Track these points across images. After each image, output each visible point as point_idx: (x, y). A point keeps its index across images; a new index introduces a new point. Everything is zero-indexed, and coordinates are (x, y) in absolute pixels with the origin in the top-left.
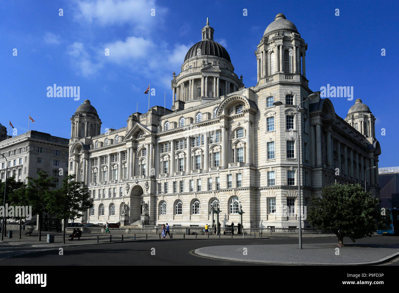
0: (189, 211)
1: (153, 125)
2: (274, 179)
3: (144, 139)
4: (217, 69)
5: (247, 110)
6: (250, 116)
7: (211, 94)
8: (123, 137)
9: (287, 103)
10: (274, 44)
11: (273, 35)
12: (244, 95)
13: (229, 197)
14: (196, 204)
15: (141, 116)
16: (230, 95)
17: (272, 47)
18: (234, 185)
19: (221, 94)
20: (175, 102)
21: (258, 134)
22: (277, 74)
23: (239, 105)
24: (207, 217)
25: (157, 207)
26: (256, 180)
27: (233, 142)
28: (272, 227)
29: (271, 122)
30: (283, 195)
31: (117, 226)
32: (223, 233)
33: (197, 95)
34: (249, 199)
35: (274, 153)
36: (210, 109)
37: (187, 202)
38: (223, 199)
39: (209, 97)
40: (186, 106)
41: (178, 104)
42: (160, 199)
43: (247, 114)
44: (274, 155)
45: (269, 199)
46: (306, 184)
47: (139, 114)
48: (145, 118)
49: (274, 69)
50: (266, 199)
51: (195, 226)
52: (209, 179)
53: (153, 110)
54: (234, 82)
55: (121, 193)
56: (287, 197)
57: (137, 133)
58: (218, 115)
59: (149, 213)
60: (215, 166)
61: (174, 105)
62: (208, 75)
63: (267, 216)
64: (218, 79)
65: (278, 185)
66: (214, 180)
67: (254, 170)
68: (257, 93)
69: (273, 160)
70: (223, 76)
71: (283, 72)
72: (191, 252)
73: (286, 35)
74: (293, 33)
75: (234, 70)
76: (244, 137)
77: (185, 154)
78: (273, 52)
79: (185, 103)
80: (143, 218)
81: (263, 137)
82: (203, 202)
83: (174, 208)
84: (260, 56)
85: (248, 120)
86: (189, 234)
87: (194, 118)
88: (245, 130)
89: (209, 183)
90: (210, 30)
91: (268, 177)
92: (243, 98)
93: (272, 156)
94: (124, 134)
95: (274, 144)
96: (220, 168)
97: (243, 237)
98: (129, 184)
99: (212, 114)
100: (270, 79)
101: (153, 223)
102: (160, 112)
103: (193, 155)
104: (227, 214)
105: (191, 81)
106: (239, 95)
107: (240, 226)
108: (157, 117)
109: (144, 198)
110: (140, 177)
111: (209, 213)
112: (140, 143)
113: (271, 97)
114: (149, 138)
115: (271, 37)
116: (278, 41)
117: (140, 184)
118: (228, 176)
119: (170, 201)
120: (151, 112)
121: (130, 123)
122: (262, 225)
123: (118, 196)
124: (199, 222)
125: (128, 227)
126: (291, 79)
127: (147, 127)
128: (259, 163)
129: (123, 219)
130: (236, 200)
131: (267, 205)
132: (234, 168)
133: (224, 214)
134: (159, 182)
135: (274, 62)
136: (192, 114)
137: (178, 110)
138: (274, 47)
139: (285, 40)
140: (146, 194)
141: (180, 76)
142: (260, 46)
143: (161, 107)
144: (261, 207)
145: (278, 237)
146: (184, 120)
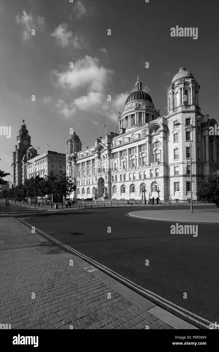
0: (129, 191)
1: (108, 143)
2: (178, 171)
3: (104, 152)
4: (144, 107)
5: (161, 130)
6: (163, 134)
7: (140, 123)
8: (93, 151)
9: (186, 124)
10: (178, 87)
11: (178, 82)
12: (160, 121)
13: (151, 183)
14: (133, 187)
15: (102, 139)
16: (151, 122)
17: (177, 90)
18: (154, 176)
19: (146, 122)
20: (120, 129)
21: (169, 144)
22: (180, 106)
23: (156, 127)
24: (139, 194)
25: (112, 189)
26: (167, 172)
27: (154, 150)
28: (177, 199)
29: (176, 137)
30: (184, 181)
31: (91, 200)
32: (148, 203)
33: (133, 124)
34: (163, 183)
35: (178, 155)
36: (140, 132)
37: (128, 186)
38: (148, 183)
39: (139, 125)
40: (127, 131)
41: (122, 130)
42: (113, 184)
43: (162, 133)
44: (178, 157)
45: (175, 183)
46: (198, 173)
47: (101, 138)
48: (104, 140)
49: (178, 103)
50: (173, 183)
51: (133, 199)
52: (140, 172)
53: (108, 135)
54: (154, 114)
55: (93, 182)
56: (186, 182)
57: (100, 148)
58: (145, 135)
59: (108, 193)
60: (143, 165)
61: (120, 131)
62: (139, 111)
63: (174, 193)
64: (145, 113)
65: (180, 174)
66: (143, 173)
67: (166, 166)
68: (168, 120)
69: (178, 159)
70: (148, 111)
71: (184, 105)
72: (126, 214)
73: (186, 80)
74: (191, 79)
75: (154, 107)
76: (160, 147)
77: (126, 159)
78: (177, 93)
79: (126, 129)
80: (104, 195)
81: (171, 146)
82: (137, 185)
83: (121, 189)
84: (169, 96)
85: (162, 137)
86: (129, 204)
87: (131, 138)
88: (161, 142)
89: (140, 175)
90: (139, 84)
91: (175, 170)
92: (159, 123)
93: (177, 157)
94: (93, 149)
95: (178, 150)
96: (146, 166)
97: (159, 205)
98: (97, 177)
99: (141, 134)
100: (176, 110)
101: (110, 198)
102: (112, 136)
103: (130, 159)
104: (150, 192)
105: (129, 116)
106: (156, 121)
107: (158, 199)
108: (110, 139)
109: (105, 184)
110: (102, 173)
111: (140, 192)
112: (102, 154)
113: (176, 121)
114: (106, 151)
115: (176, 83)
116: (181, 85)
117: (103, 177)
118: (151, 170)
119: (119, 186)
120: (107, 136)
121: (96, 143)
122: (171, 198)
123: (91, 183)
124: (135, 197)
125: (97, 200)
126: (189, 108)
127: (105, 145)
128: (169, 162)
129: (94, 196)
130: (156, 184)
131: (174, 187)
132: (154, 165)
133: (149, 193)
134: (112, 175)
135: (178, 99)
136: (130, 136)
137: (122, 134)
138: (178, 89)
139: (186, 84)
140: (106, 182)
141: (123, 114)
142: (169, 90)
143: (113, 133)
144: (170, 188)
145: (180, 205)
146: (125, 139)
